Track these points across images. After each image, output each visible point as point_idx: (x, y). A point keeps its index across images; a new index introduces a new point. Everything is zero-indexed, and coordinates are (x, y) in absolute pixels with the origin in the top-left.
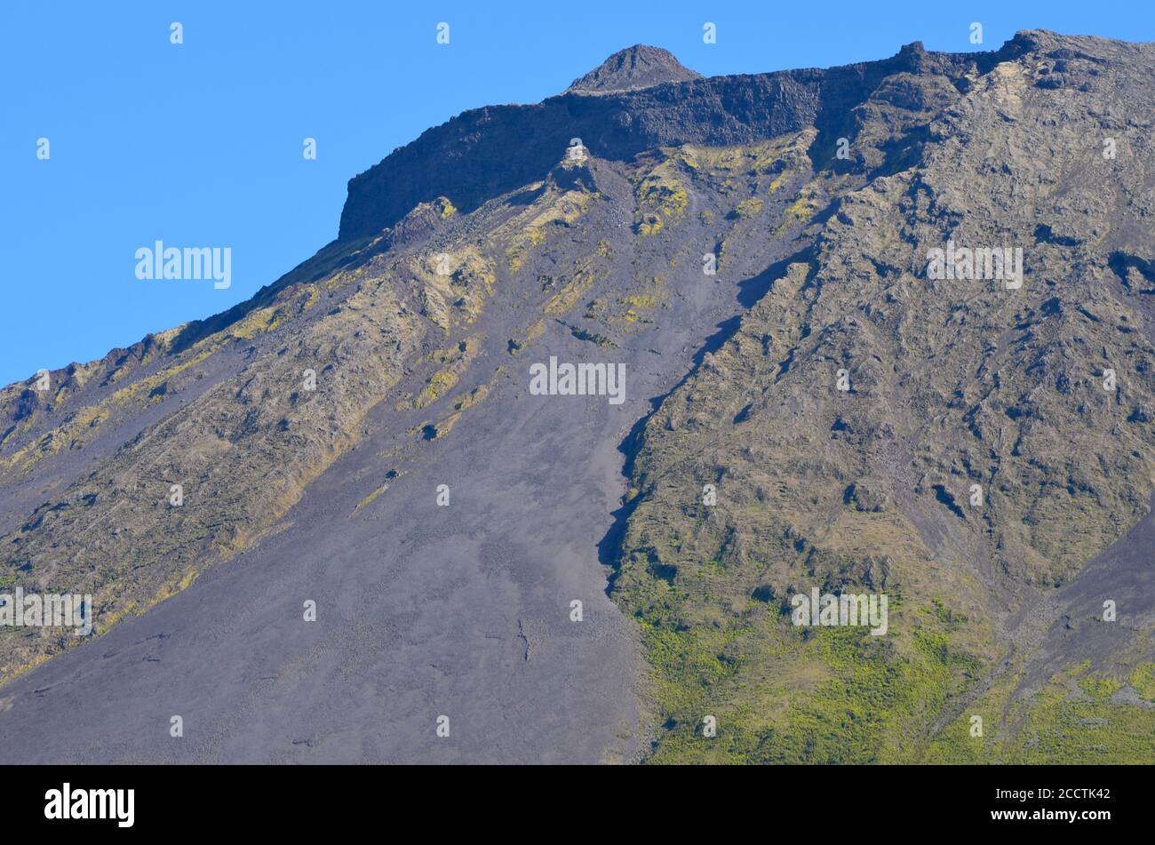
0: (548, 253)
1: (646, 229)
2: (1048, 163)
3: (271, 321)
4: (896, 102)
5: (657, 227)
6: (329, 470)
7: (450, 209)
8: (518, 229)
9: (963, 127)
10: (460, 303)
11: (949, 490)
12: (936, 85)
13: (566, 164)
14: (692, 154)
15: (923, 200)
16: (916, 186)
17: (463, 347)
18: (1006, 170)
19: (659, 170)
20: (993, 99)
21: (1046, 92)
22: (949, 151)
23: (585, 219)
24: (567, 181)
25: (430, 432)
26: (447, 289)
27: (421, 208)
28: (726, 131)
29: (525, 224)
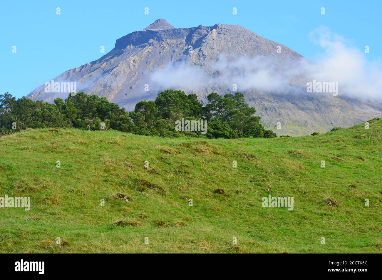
0: (147, 57)
1: (161, 53)
2: (219, 47)
3: (106, 65)
4: (198, 34)
5: (163, 53)
6: (117, 93)
7: (132, 47)
8: (143, 53)
9: (207, 41)
10: (134, 66)
11: (203, 101)
12: (204, 32)
13: (150, 42)
14: (168, 40)
15: (201, 53)
16: (200, 50)
17: (135, 73)
18: (213, 48)
19: (163, 43)
20: (212, 36)
21: (219, 35)
22: (205, 45)
23: (152, 51)
24: (150, 44)
25: (131, 88)
26: (133, 63)
27: (128, 47)
28: (173, 37)
29: (144, 52)
